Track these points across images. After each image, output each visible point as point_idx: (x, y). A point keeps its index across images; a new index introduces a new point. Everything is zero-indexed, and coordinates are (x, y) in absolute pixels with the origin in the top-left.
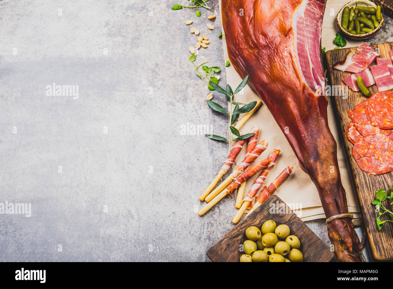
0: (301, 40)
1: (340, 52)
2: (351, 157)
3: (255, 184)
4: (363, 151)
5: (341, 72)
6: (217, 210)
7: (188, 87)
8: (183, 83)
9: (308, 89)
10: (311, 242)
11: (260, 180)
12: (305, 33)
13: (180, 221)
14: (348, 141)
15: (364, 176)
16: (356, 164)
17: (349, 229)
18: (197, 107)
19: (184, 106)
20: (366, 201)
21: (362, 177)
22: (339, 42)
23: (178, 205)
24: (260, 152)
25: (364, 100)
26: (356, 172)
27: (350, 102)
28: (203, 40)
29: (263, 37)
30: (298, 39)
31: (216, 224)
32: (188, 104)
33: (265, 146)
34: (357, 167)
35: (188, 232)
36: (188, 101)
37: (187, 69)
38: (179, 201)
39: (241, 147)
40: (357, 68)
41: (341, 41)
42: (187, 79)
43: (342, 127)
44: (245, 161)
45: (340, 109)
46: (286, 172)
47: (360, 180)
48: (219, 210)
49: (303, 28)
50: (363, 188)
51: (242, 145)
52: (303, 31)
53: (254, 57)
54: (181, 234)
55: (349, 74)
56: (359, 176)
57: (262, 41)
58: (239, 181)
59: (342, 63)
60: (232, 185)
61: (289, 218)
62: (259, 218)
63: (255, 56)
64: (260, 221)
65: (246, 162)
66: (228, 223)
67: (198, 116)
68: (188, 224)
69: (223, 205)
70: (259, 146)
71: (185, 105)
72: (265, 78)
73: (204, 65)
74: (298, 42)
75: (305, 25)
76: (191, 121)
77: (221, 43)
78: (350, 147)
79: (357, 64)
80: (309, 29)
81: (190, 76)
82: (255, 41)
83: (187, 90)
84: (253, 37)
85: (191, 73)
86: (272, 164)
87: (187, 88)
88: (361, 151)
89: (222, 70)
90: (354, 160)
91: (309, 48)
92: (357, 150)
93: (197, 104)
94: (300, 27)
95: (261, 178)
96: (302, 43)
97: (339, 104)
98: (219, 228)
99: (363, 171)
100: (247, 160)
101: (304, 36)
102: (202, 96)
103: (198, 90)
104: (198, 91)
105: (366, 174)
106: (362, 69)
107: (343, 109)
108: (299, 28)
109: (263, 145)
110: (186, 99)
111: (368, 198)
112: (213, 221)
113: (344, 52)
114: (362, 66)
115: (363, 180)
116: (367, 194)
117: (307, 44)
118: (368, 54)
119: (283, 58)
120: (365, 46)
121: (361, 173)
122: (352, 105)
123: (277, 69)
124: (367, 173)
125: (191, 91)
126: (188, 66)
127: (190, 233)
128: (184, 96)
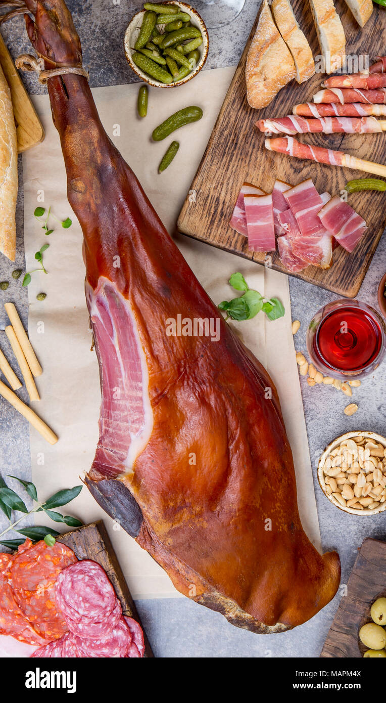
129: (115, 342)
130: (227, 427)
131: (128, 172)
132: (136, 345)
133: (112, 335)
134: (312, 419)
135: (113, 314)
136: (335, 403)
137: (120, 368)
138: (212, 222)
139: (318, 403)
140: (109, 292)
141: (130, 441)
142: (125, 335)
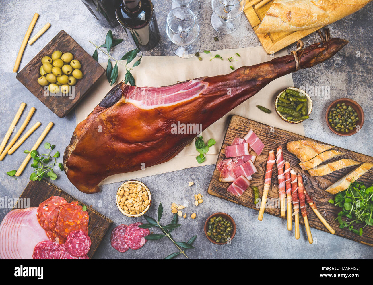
129: (181, 91)
130: (148, 141)
131: (255, 92)
132: (180, 100)
133: (184, 90)
134: (155, 178)
135: (193, 90)
136: (162, 187)
137: (171, 94)
138: (236, 130)
139: (162, 180)
140: (202, 87)
141: (139, 100)
142: (184, 95)
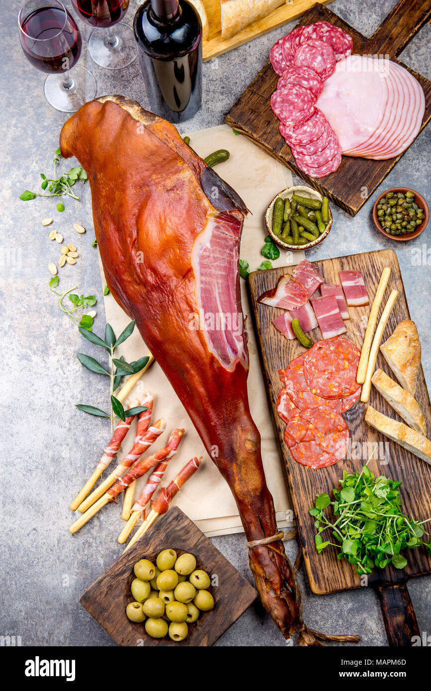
0: (206, 283)
1: (269, 274)
2: (282, 442)
3: (149, 485)
4: (299, 434)
5: (271, 308)
6: (96, 522)
7: (49, 330)
8: (41, 323)
9: (217, 361)
10: (225, 577)
11: (155, 478)
12: (213, 271)
13: (44, 541)
14: (278, 418)
15: (300, 470)
16: (290, 454)
17: (277, 561)
18: (64, 362)
19: (44, 360)
20: (301, 509)
21: (298, 472)
22: (269, 253)
23: (41, 516)
24: (154, 437)
25: (302, 353)
26: (288, 465)
27: (282, 356)
28: (69, 251)
29: (152, 273)
30: (202, 282)
31: (96, 543)
32: (50, 357)
33: (161, 429)
34: (291, 457)
35: (56, 558)
36: (50, 352)
37: (47, 300)
38: (42, 510)
39: (128, 426)
40: (293, 303)
41: (272, 252)
42: (48, 316)
43: (271, 395)
44: (133, 452)
45: (269, 367)
46: (191, 466)
47: (294, 477)
48: (100, 521)
49: (210, 265)
50: (299, 489)
51: (129, 423)
52: (210, 268)
53: (141, 299)
54: (46, 561)
55: (282, 312)
56: (293, 471)
57: (151, 279)
58: (125, 482)
59: (271, 293)
60: (115, 489)
61: (195, 543)
62: (153, 543)
63: (143, 298)
64: (155, 549)
65: (135, 454)
66: (113, 541)
67: (65, 376)
68: (56, 545)
69: (105, 514)
70: (152, 430)
71: (46, 359)
72: (158, 333)
73: (73, 293)
74: (202, 288)
75: (212, 259)
76: (55, 384)
77: (97, 256)
78: (282, 427)
79: (293, 296)
80: (218, 263)
81: (52, 313)
82: (141, 276)
83: (48, 334)
84: (139, 270)
85: (52, 306)
86: (173, 452)
87: (47, 331)
88: (296, 434)
89: (99, 301)
90: (286, 447)
91: (219, 293)
92: (291, 433)
93: (63, 357)
94: (206, 263)
95: (157, 475)
96: (208, 287)
97: (267, 360)
98: (100, 548)
99: (299, 463)
100: (136, 450)
101: (210, 275)
102: (70, 344)
103: (64, 333)
104: (64, 336)
105: (302, 467)
106: (300, 305)
107: (273, 368)
108: (202, 266)
109: (158, 427)
110: (47, 349)
111: (306, 504)
112: (91, 540)
113: (275, 275)
114: (299, 300)
115: (299, 478)
116: (303, 498)
117: (216, 287)
118: (309, 280)
119: (181, 312)
120: (304, 267)
121: (296, 466)
122: (285, 361)
123: (174, 326)
124: (304, 466)
125: (53, 336)
126: (47, 295)
127: (58, 559)
128: (44, 345)
